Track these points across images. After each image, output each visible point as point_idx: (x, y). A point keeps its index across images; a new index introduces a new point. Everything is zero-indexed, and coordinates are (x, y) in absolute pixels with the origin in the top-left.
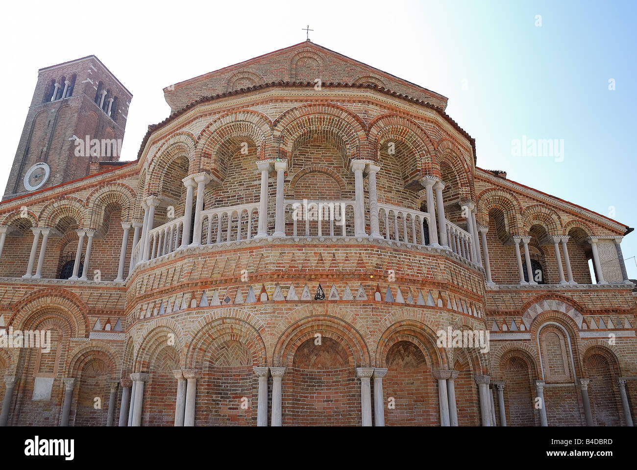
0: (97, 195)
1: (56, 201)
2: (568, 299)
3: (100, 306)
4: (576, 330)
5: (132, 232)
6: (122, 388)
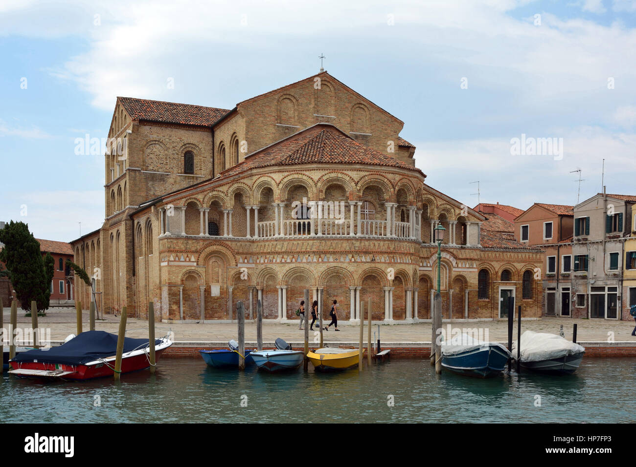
0: (231, 189)
1: (211, 192)
2: (451, 252)
3: (241, 251)
4: (452, 267)
5: (252, 211)
6: (258, 290)
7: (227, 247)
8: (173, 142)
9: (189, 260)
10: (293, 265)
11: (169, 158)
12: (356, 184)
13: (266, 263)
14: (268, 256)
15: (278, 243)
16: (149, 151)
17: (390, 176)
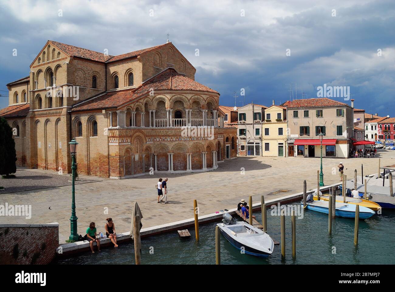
3: (148, 135)
5: (152, 113)
6: (154, 156)
7: (142, 133)
8: (88, 70)
9: (128, 141)
10: (177, 142)
11: (86, 79)
12: (205, 101)
13: (161, 141)
14: (162, 137)
15: (169, 131)
16: (76, 74)
17: (215, 98)
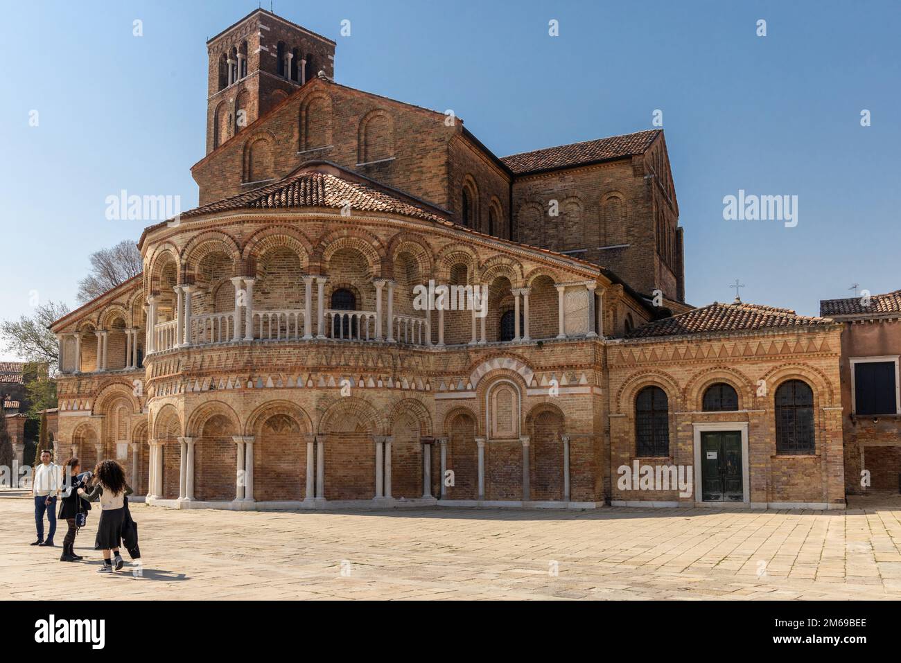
0: (133, 298)
1: (107, 307)
2: (518, 356)
4: (524, 387)
9: (84, 408)
